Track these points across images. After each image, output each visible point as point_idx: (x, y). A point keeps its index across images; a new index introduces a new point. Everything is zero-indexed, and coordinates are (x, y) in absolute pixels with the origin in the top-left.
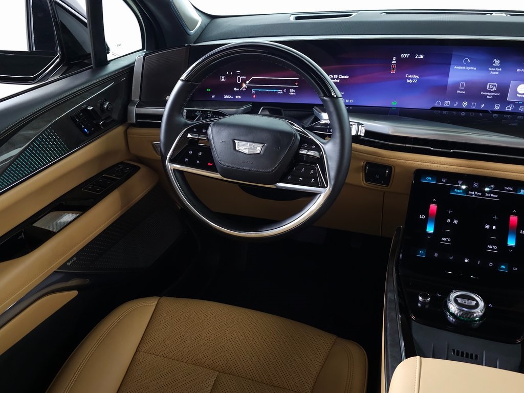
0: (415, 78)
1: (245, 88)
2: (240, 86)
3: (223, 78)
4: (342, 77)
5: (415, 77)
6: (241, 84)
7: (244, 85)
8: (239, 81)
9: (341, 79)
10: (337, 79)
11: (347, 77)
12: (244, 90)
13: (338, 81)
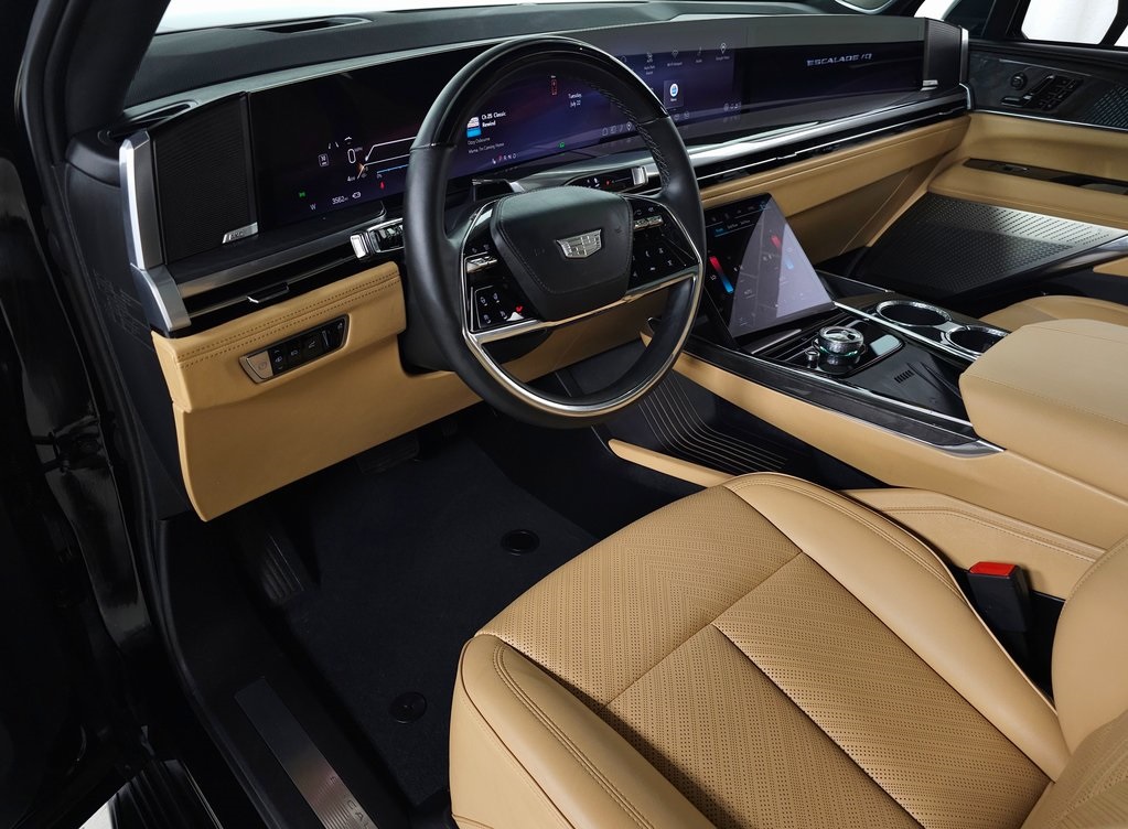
0: (578, 99)
1: (364, 172)
2: (355, 170)
3: (324, 160)
4: (498, 115)
5: (579, 95)
6: (356, 165)
7: (362, 168)
8: (352, 160)
9: (497, 119)
10: (492, 120)
11: (503, 114)
12: (364, 176)
13: (494, 123)
